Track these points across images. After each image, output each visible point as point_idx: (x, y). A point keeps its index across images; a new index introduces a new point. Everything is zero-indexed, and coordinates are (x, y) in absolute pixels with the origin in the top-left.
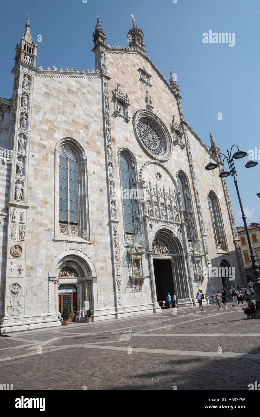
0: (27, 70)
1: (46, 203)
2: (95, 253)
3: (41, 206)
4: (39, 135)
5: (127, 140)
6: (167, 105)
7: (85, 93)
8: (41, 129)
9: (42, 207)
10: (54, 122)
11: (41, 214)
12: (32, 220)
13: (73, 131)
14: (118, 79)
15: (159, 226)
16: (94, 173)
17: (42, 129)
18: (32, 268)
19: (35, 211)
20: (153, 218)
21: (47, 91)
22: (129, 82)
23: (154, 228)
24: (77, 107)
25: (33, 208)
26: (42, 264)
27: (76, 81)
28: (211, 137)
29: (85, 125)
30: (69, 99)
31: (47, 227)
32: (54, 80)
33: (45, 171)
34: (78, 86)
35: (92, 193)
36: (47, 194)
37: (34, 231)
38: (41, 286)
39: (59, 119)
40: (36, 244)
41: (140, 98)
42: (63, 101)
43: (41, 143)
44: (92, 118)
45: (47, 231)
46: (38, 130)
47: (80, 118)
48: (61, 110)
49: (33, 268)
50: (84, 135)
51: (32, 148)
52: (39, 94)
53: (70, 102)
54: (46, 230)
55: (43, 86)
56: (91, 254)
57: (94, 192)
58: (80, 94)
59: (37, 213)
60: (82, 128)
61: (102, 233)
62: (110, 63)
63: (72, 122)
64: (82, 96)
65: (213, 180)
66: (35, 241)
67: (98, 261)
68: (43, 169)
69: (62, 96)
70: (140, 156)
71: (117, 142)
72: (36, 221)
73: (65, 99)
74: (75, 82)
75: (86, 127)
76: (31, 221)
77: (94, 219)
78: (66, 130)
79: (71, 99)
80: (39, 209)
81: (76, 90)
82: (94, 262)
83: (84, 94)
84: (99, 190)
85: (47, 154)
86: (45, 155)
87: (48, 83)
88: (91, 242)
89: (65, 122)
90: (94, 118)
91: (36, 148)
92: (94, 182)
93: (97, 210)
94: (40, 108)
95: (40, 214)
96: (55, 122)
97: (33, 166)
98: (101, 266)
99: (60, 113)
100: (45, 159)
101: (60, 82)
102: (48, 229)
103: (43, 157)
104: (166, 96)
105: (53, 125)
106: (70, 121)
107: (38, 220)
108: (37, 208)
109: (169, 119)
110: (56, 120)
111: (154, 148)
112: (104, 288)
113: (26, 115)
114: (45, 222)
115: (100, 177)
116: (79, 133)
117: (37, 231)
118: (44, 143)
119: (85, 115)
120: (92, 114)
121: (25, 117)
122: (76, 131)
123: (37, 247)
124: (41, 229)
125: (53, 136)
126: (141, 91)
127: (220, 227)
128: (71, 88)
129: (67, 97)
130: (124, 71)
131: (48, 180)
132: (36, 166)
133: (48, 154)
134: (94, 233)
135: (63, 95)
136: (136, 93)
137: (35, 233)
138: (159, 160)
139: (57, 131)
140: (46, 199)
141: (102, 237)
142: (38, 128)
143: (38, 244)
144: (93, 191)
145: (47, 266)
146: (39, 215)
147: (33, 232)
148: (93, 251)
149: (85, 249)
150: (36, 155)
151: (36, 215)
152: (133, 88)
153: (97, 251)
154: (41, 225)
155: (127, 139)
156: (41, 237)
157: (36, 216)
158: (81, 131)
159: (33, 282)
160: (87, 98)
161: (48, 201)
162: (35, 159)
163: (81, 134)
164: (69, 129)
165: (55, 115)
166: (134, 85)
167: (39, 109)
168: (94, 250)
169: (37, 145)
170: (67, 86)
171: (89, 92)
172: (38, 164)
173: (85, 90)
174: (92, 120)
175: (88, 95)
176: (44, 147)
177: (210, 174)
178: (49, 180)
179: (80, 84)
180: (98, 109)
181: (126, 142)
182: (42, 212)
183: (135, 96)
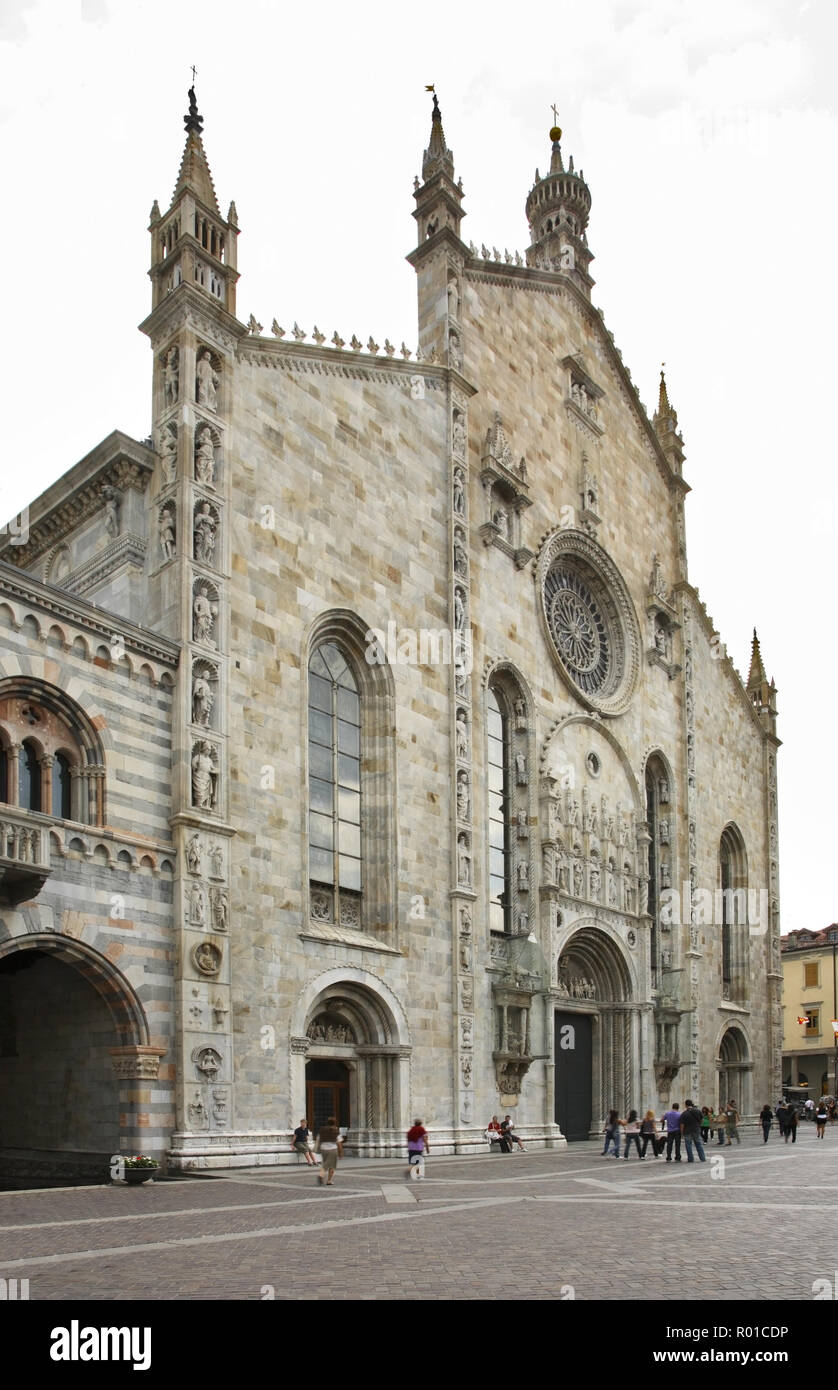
0: (210, 333)
1: (280, 823)
2: (410, 982)
3: (264, 831)
4: (255, 592)
5: (511, 636)
6: (642, 514)
7: (394, 443)
8: (257, 569)
9: (267, 836)
10: (297, 547)
11: (267, 857)
12: (243, 872)
13: (355, 586)
14: (496, 395)
15: (578, 918)
16: (414, 740)
17: (260, 568)
18: (246, 1010)
19: (250, 847)
20: (567, 893)
21: (275, 425)
22: (529, 408)
23: (566, 923)
24: (369, 498)
25: (244, 835)
26: (271, 1001)
27: (366, 393)
28: (756, 642)
29: (390, 567)
30: (343, 461)
31: (283, 898)
32: (296, 382)
33: (275, 720)
34: (372, 413)
35: (406, 803)
36: (282, 795)
37: (248, 907)
38: (271, 1061)
39: (311, 538)
40: (254, 945)
41: (561, 478)
42: (324, 470)
43: (259, 620)
44: (412, 543)
45: (283, 908)
46: (250, 573)
47: (375, 539)
48: (318, 505)
49: (248, 1011)
50: (387, 604)
51: (235, 636)
52: (248, 432)
53: (346, 474)
54: (282, 905)
55: (259, 402)
56: (399, 984)
57: (412, 802)
58: (376, 446)
59: (255, 853)
60: (380, 577)
61: (430, 926)
62: (473, 323)
63: (352, 553)
64: (382, 454)
65: (740, 791)
66: (253, 936)
67: (415, 1004)
68: (270, 711)
69: (321, 448)
70: (546, 695)
71: (482, 640)
72: (252, 876)
73: (329, 461)
74: (361, 394)
75: (395, 575)
76: (240, 875)
77: (411, 883)
78: (333, 581)
79: (347, 464)
80: (262, 842)
81: (365, 430)
82: (407, 1005)
83: (388, 446)
84: (426, 794)
85: (278, 663)
86: (273, 666)
87: (276, 390)
88: (400, 951)
89: (330, 549)
90: (418, 543)
91: (246, 638)
92: (413, 767)
93: (419, 858)
94: (253, 492)
95: (262, 855)
96: (299, 548)
97: (238, 698)
98: (424, 1017)
99: (315, 514)
100: (275, 679)
101: (314, 392)
102: (284, 902)
103: (268, 670)
104: (639, 477)
105: (294, 560)
106: (345, 548)
107: (258, 875)
108: (254, 837)
109: (642, 569)
110: (303, 541)
111: (583, 669)
112: (428, 1078)
113: (213, 513)
114: (277, 880)
115: (431, 755)
116: (373, 595)
117: (258, 907)
118: (269, 621)
119: (391, 530)
120: (410, 528)
121: (211, 520)
122: (363, 588)
123: (257, 954)
124: (268, 901)
125: (295, 599)
126: (566, 453)
127: (737, 934)
128: (348, 417)
129: (336, 458)
130: (515, 363)
131: (283, 750)
132: (248, 699)
133: (282, 664)
134: (409, 926)
135: (325, 446)
136: (549, 458)
137: (251, 913)
138: (600, 713)
139: (308, 582)
140: (279, 811)
141: (428, 939)
142: (250, 564)
143: (260, 943)
144: (408, 797)
145: (284, 1007)
146: (262, 861)
147: (245, 908)
148: (403, 976)
149: (382, 969)
150: (247, 663)
151: (251, 858)
152: (541, 435)
153: (414, 977)
154: (266, 890)
155: (513, 632)
156: (269, 925)
157: (252, 860)
158: (379, 588)
159: (250, 1048)
160: (399, 464)
161: (284, 818)
162: (243, 676)
163: (379, 599)
164: (342, 577)
165: (300, 522)
166: (545, 423)
167: (249, 489)
168: (407, 973)
169: (249, 628)
170: (336, 410)
171: (404, 441)
172: (255, 695)
173: (391, 433)
174: (412, 550)
175: (401, 453)
176: (270, 635)
177: (735, 772)
178: (285, 751)
179: (378, 408)
180: (433, 510)
181: (508, 639)
182: (269, 852)
183: (546, 472)
